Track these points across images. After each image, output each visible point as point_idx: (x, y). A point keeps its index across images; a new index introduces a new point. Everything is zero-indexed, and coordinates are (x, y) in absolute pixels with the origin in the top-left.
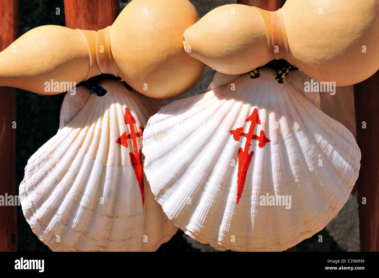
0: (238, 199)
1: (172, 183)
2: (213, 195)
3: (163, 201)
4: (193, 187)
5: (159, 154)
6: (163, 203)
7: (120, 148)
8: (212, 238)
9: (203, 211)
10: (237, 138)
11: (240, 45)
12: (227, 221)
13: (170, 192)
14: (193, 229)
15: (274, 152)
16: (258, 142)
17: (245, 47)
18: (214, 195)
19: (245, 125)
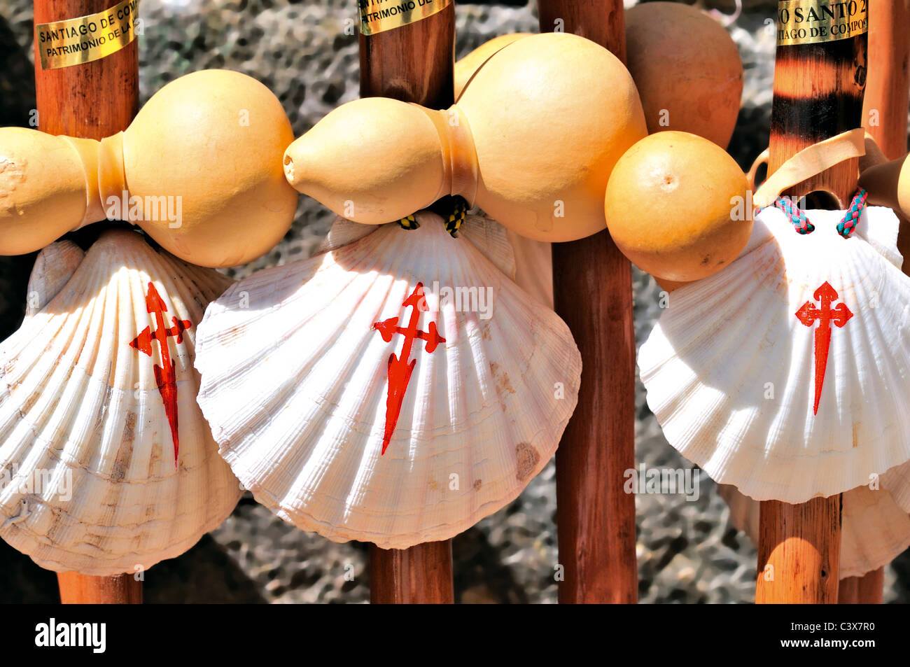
0: (385, 447)
1: (257, 423)
2: (338, 440)
3: (235, 455)
4: (300, 428)
5: (231, 368)
6: (234, 460)
7: (136, 357)
8: (324, 520)
9: (316, 470)
10: (387, 338)
11: (401, 167)
12: (360, 487)
13: (251, 438)
14: (292, 506)
15: (452, 360)
16: (424, 343)
17: (408, 170)
18: (340, 440)
19: (401, 313)
